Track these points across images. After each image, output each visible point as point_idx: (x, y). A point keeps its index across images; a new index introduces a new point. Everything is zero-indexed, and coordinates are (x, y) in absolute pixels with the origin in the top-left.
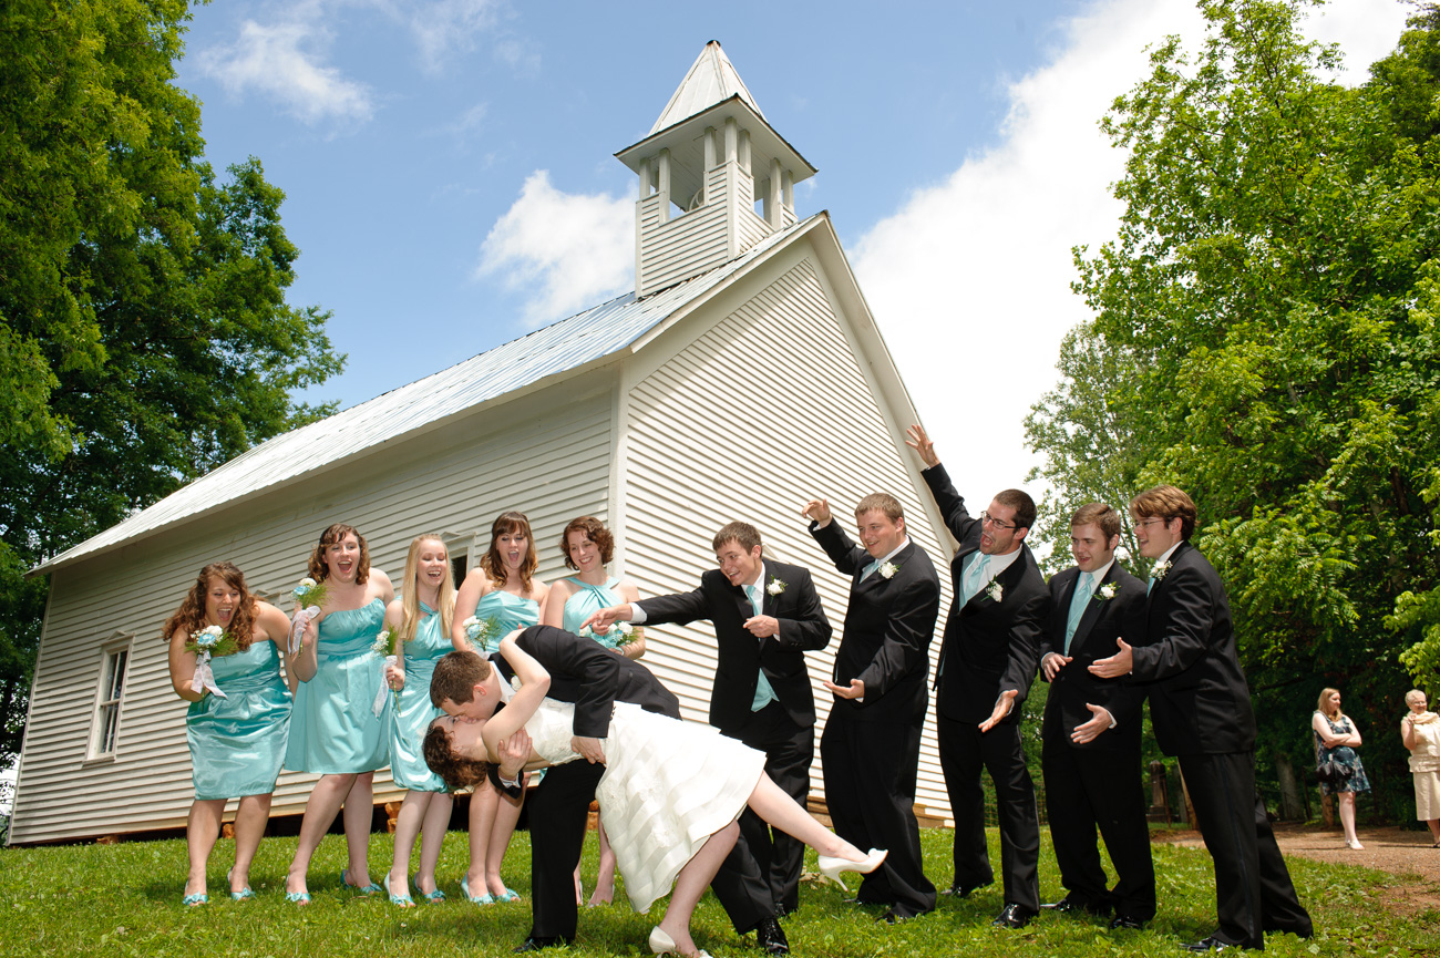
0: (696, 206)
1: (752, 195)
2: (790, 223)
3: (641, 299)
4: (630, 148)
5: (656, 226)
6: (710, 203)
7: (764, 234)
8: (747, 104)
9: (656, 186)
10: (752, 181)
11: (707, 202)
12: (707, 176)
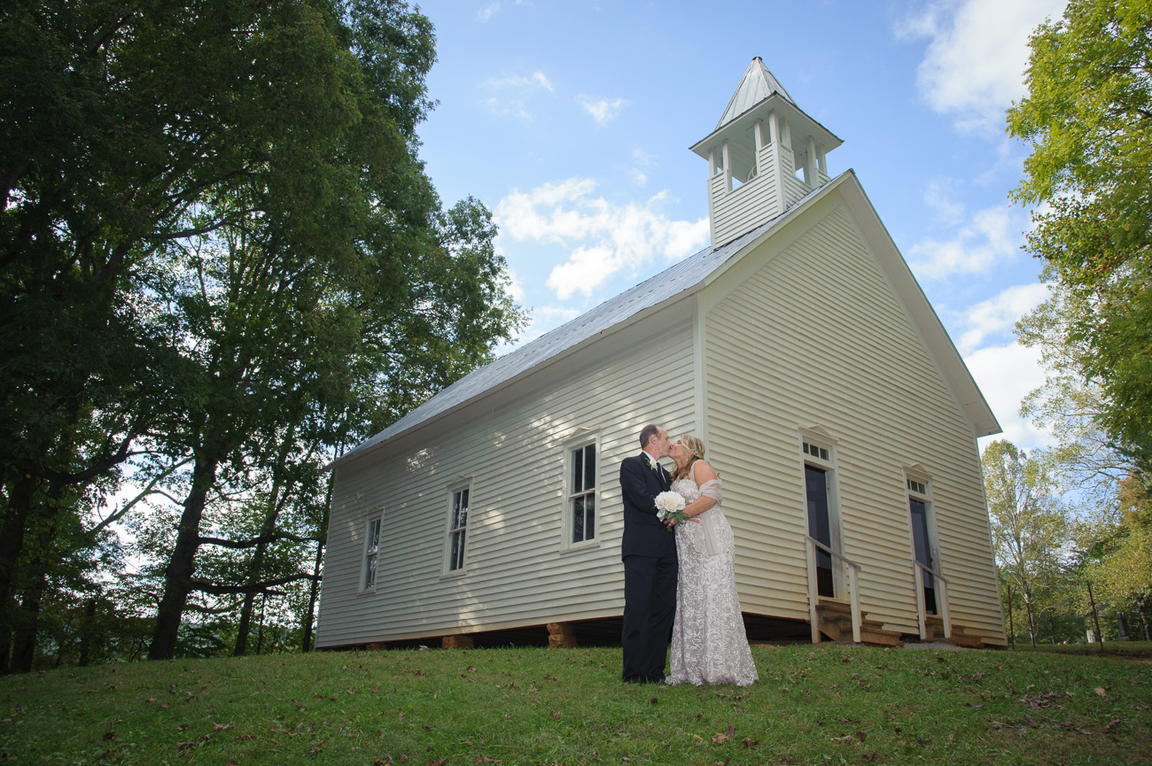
0: (752, 177)
1: (793, 165)
2: (824, 182)
3: (716, 250)
4: (700, 142)
5: (724, 195)
6: (763, 174)
7: (805, 193)
8: (784, 98)
9: (722, 167)
10: (792, 155)
11: (759, 174)
12: (758, 155)
